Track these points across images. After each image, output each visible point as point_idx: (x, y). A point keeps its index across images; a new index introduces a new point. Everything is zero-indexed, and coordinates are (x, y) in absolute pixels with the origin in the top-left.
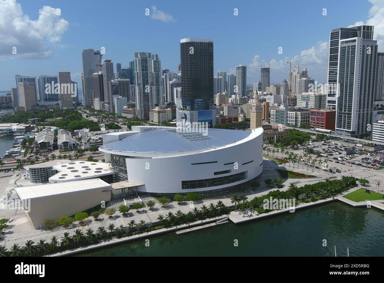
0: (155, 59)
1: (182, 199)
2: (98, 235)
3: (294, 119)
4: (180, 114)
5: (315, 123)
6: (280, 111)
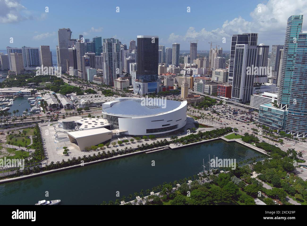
0: (116, 43)
1: (147, 138)
2: (112, 153)
3: (208, 90)
4: (136, 84)
5: (220, 93)
6: (200, 84)
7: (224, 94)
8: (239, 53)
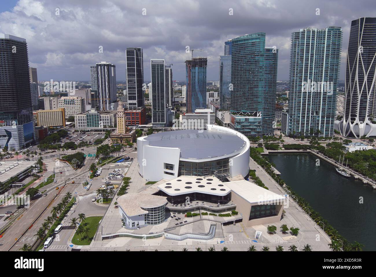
3: (109, 121)
5: (130, 121)
6: (93, 115)
7: (136, 122)
8: (156, 69)
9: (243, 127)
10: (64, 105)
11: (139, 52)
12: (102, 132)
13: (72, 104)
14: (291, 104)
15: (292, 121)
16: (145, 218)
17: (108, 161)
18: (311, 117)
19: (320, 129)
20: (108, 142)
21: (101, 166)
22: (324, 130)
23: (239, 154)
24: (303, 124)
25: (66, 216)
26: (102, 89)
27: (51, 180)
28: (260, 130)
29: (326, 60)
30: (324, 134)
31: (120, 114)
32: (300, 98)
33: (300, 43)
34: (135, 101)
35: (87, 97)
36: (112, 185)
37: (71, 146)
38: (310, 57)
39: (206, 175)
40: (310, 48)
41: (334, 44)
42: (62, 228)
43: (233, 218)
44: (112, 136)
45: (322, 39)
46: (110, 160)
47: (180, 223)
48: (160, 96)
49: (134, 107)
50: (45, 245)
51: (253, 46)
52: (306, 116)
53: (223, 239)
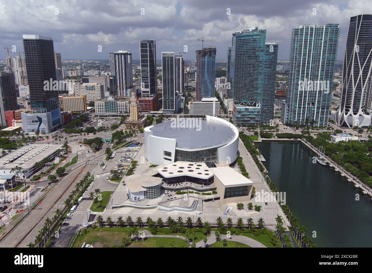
3: (124, 108)
4: (29, 118)
5: (143, 108)
6: (111, 102)
7: (149, 108)
8: (167, 61)
9: (243, 116)
10: (86, 91)
11: (152, 44)
12: (119, 117)
13: (93, 90)
14: (289, 95)
15: (289, 111)
16: (145, 194)
17: (122, 145)
18: (307, 107)
19: (315, 119)
20: (123, 128)
21: (116, 150)
22: (318, 120)
23: (227, 144)
24: (299, 114)
25: (87, 190)
26: (119, 76)
27: (75, 161)
28: (259, 119)
29: (323, 55)
30: (319, 124)
31: (133, 103)
32: (297, 90)
33: (299, 39)
34: (148, 90)
35: (106, 83)
36: (123, 166)
37: (91, 130)
38: (307, 53)
39: (197, 161)
40: (308, 44)
41: (331, 40)
42: (83, 199)
43: (212, 196)
44: (126, 122)
45: (320, 35)
46: (124, 144)
47: (171, 199)
48: (170, 85)
49: (147, 95)
50: (72, 211)
51: (254, 42)
52: (302, 106)
53: (201, 212)
